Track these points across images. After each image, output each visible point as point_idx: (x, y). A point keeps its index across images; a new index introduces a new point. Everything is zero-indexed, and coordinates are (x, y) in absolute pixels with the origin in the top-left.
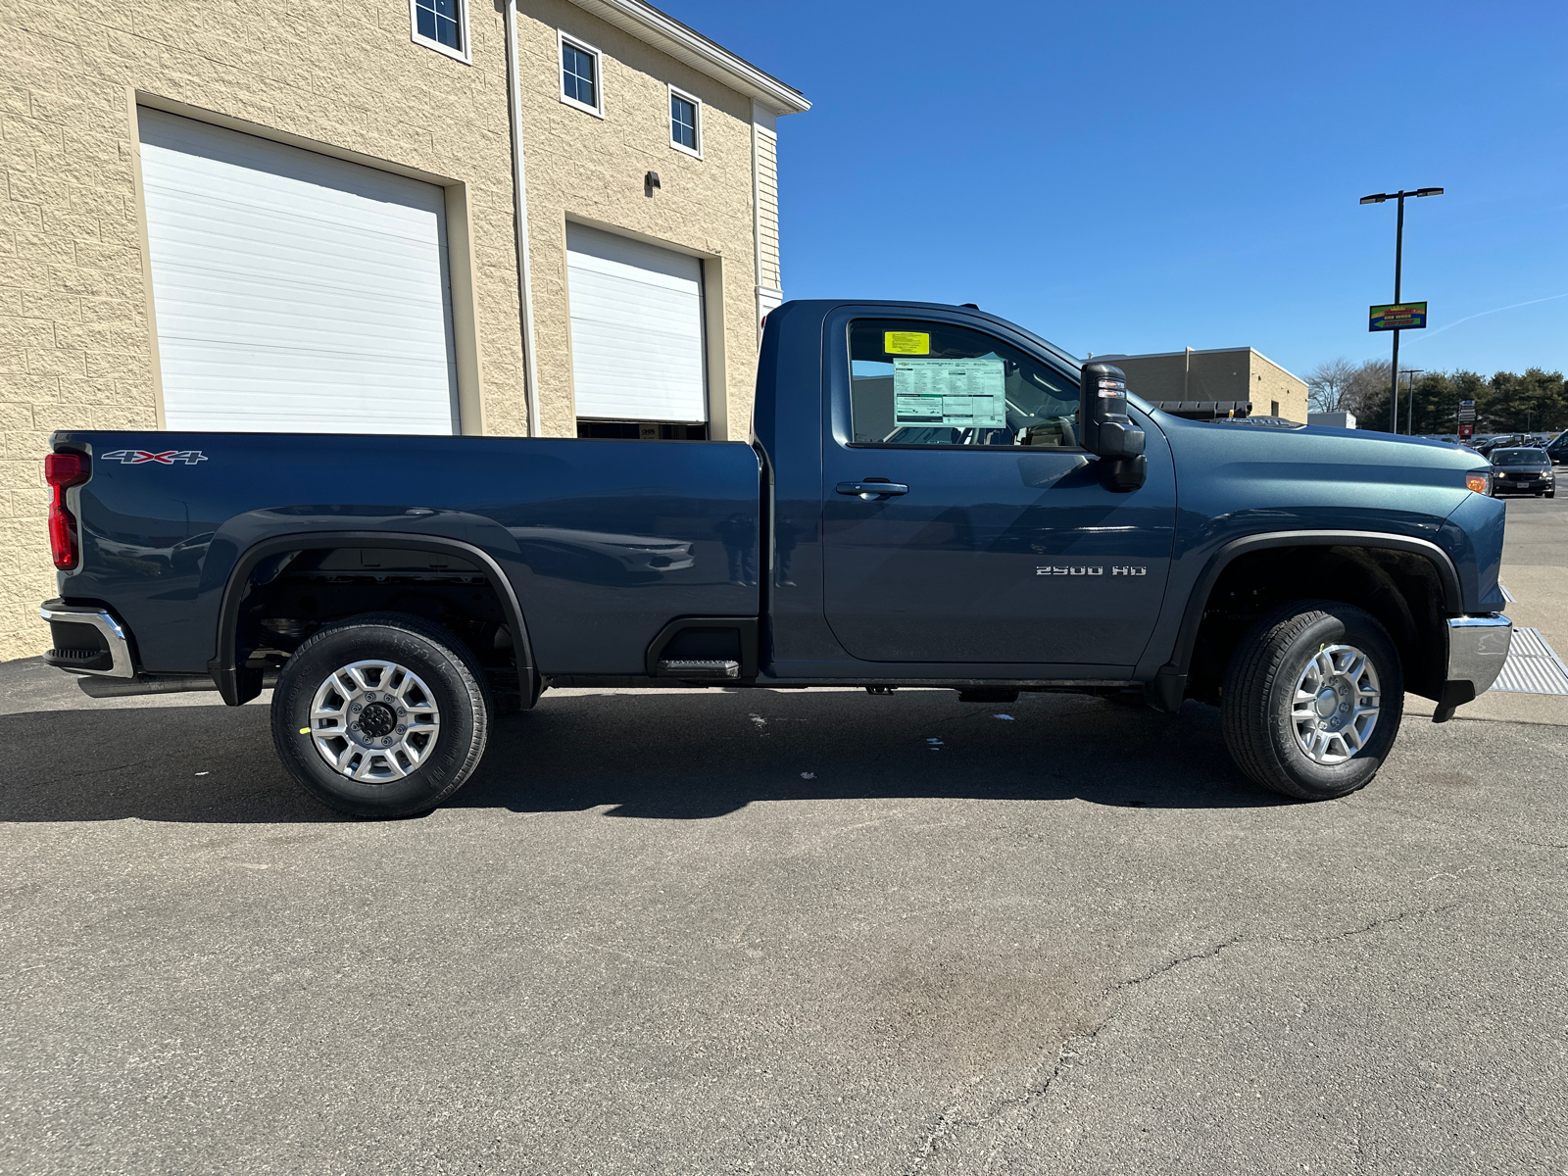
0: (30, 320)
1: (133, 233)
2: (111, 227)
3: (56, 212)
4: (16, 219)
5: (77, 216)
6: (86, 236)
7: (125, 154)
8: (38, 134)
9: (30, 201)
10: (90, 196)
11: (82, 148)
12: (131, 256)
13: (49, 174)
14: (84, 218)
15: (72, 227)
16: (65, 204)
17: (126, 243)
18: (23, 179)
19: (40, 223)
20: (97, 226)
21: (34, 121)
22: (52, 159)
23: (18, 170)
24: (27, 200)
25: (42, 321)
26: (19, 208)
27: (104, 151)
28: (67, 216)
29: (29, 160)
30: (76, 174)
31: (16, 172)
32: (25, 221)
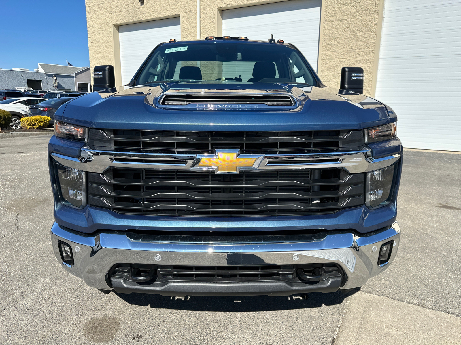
0: (341, 59)
1: (375, 28)
2: (369, 28)
3: (353, 28)
4: (342, 33)
5: (359, 28)
6: (361, 33)
7: (377, 5)
8: (352, 7)
9: (347, 27)
10: (364, 21)
11: (364, 7)
12: (373, 36)
13: (353, 18)
14: (361, 28)
15: (357, 31)
16: (356, 25)
17: (372, 32)
18: (346, 22)
19: (348, 32)
20: (364, 29)
21: (352, 4)
22: (355, 13)
23: (345, 19)
24: (346, 27)
25: (344, 59)
26: (344, 29)
27: (371, 6)
28: (356, 29)
29: (349, 15)
30: (361, 15)
31: (345, 20)
32: (345, 33)
